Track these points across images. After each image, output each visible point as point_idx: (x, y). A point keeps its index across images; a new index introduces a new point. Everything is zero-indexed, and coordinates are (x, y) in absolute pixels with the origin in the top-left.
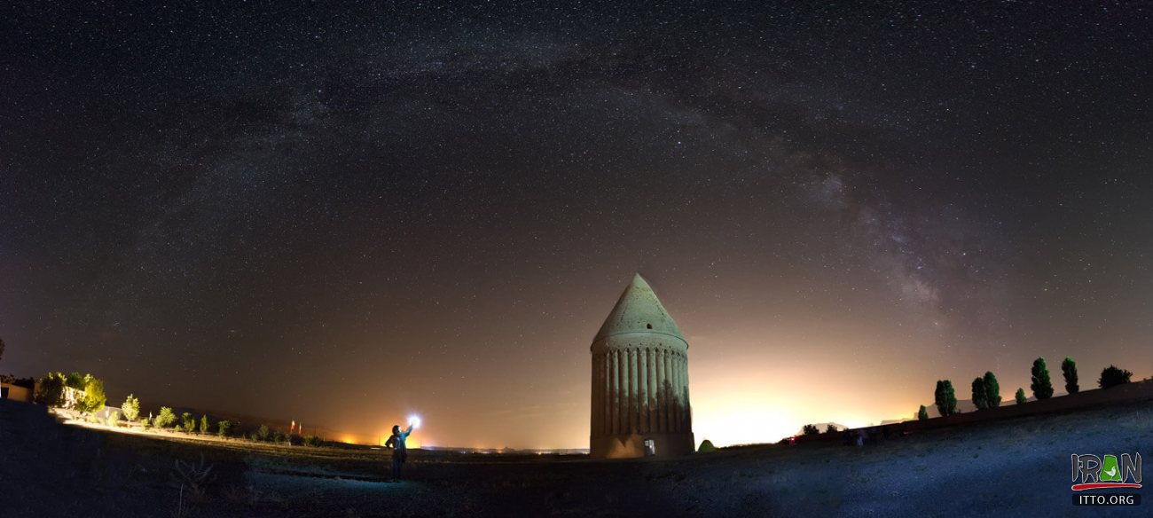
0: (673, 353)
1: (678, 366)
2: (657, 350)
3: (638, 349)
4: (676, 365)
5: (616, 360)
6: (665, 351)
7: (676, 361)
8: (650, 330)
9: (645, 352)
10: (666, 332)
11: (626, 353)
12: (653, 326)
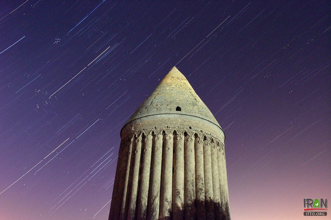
0: (205, 138)
1: (212, 154)
2: (186, 134)
3: (164, 132)
4: (209, 152)
5: (140, 145)
6: (196, 135)
7: (209, 148)
8: (179, 112)
9: (172, 136)
10: (197, 115)
11: (151, 137)
12: (182, 109)
